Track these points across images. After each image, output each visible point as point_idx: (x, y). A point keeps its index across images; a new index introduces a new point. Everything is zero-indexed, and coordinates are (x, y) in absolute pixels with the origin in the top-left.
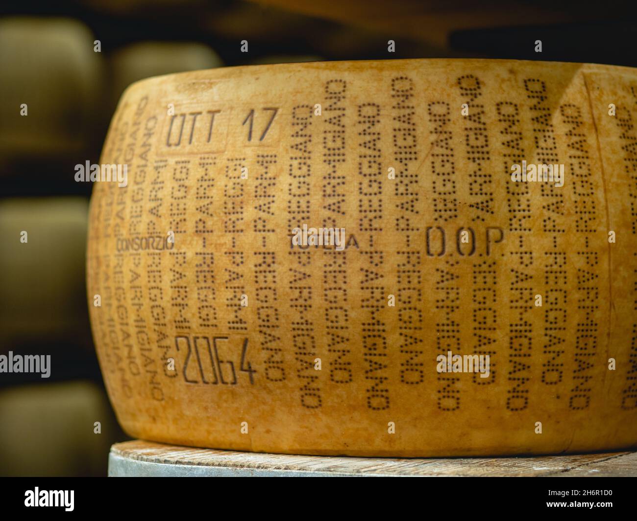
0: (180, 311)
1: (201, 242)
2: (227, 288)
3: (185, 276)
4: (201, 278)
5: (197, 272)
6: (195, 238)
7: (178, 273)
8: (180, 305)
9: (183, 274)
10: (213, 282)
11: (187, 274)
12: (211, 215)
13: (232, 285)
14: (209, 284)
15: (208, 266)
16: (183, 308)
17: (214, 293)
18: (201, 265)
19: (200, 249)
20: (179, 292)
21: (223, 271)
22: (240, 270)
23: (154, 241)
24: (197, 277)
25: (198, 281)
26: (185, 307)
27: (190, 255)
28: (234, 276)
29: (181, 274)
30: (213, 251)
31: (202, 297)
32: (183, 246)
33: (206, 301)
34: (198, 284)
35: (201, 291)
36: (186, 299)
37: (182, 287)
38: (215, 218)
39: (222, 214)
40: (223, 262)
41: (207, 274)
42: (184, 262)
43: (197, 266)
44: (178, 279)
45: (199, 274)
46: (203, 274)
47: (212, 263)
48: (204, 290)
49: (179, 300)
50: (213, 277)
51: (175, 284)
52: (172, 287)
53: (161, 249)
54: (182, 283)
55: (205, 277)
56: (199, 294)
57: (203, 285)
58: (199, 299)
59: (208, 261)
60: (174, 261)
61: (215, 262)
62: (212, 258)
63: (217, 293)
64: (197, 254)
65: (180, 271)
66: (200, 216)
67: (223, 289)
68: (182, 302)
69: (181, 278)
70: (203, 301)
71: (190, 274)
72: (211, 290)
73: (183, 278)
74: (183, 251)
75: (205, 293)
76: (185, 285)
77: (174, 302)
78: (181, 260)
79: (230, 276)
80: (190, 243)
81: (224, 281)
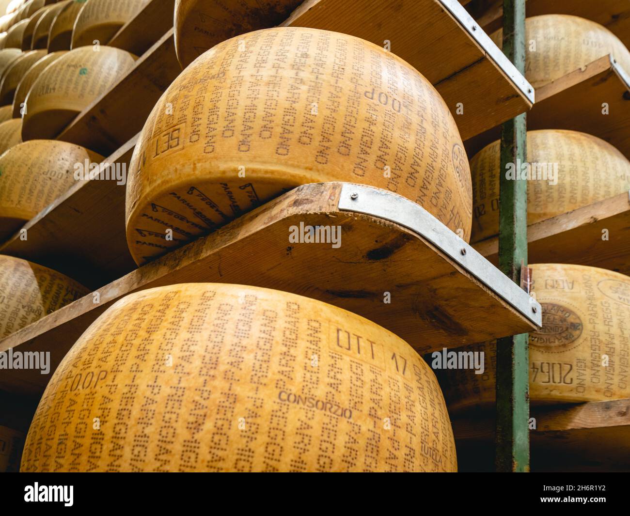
0: (348, 467)
1: (372, 423)
2: (386, 463)
3: (358, 442)
4: (369, 448)
5: (367, 443)
6: (368, 419)
7: (353, 438)
8: (349, 463)
9: (357, 440)
10: (377, 455)
11: (360, 442)
12: (381, 408)
13: (390, 462)
14: (374, 455)
15: (376, 442)
16: (351, 466)
17: (376, 463)
18: (371, 439)
19: (371, 427)
20: (351, 452)
21: (386, 450)
22: (397, 453)
23: (332, 407)
24: (367, 447)
25: (367, 450)
26: (353, 466)
27: (364, 429)
28: (393, 456)
29: (355, 440)
30: (381, 433)
31: (368, 463)
32: (359, 420)
33: (370, 467)
34: (366, 452)
35: (367, 458)
36: (355, 460)
37: (354, 450)
38: (383, 411)
39: (388, 411)
40: (386, 443)
41: (374, 447)
42: (359, 433)
43: (368, 439)
44: (352, 443)
45: (369, 445)
46: (371, 446)
47: (379, 441)
48: (370, 458)
49: (349, 459)
50: (378, 451)
51: (348, 445)
52: (345, 447)
53: (338, 415)
54: (355, 446)
55: (372, 449)
56: (365, 460)
57: (370, 454)
58: (365, 463)
59: (377, 439)
60: (351, 429)
61: (381, 441)
62: (379, 438)
63: (378, 464)
64: (369, 430)
65: (355, 437)
66: (373, 405)
67: (383, 462)
68: (351, 461)
69: (355, 443)
70: (367, 466)
71: (362, 443)
72: (375, 460)
73: (356, 443)
74: (359, 424)
75: (370, 461)
76: (357, 449)
77: (345, 459)
78: (356, 429)
79: (390, 455)
80: (365, 420)
81: (385, 457)
